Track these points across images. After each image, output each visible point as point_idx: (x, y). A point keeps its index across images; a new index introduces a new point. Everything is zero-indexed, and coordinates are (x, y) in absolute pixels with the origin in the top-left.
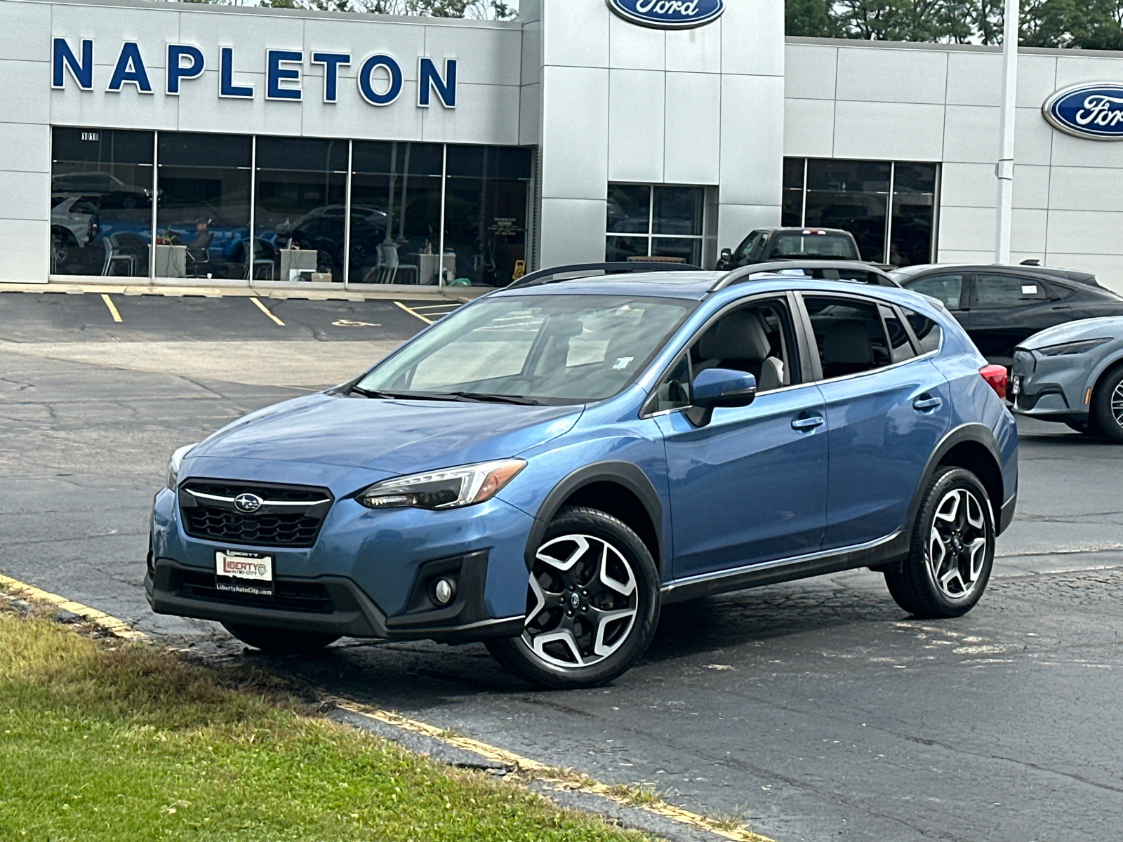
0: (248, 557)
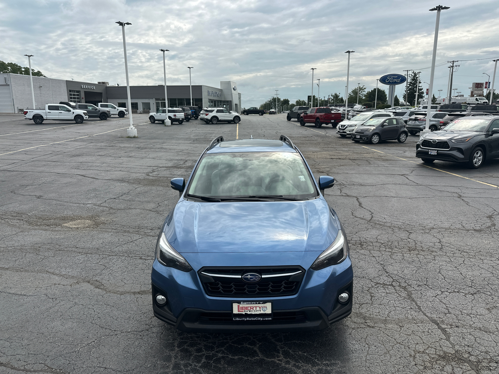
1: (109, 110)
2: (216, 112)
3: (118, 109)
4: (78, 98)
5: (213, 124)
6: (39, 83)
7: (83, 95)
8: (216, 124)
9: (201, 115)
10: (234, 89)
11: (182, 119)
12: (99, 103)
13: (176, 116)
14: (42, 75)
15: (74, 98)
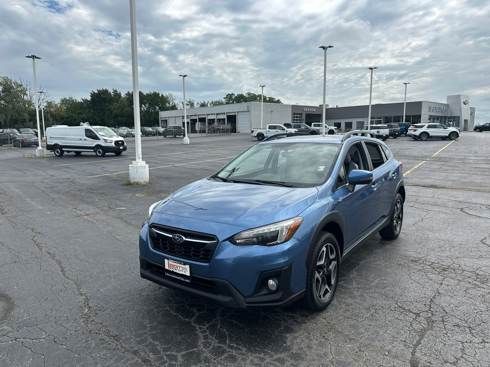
0: (179, 263)
1: (318, 129)
2: (427, 128)
3: (328, 128)
4: (300, 120)
5: (421, 140)
6: (271, 108)
7: (304, 117)
8: (426, 140)
9: (409, 131)
10: (464, 103)
11: (386, 135)
12: (312, 123)
13: (379, 132)
14: (280, 103)
15: (297, 120)
